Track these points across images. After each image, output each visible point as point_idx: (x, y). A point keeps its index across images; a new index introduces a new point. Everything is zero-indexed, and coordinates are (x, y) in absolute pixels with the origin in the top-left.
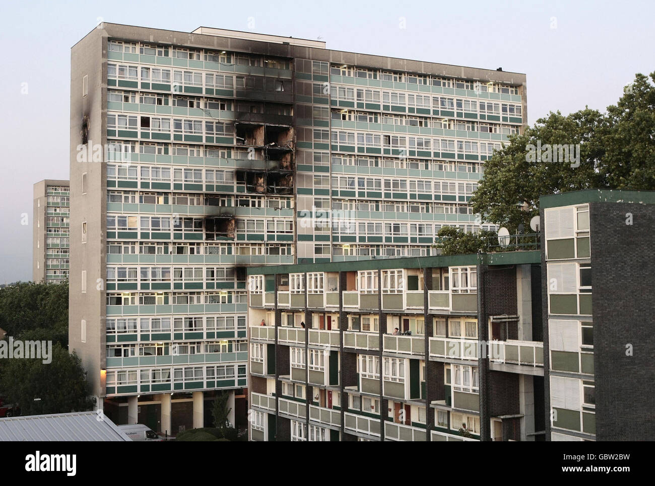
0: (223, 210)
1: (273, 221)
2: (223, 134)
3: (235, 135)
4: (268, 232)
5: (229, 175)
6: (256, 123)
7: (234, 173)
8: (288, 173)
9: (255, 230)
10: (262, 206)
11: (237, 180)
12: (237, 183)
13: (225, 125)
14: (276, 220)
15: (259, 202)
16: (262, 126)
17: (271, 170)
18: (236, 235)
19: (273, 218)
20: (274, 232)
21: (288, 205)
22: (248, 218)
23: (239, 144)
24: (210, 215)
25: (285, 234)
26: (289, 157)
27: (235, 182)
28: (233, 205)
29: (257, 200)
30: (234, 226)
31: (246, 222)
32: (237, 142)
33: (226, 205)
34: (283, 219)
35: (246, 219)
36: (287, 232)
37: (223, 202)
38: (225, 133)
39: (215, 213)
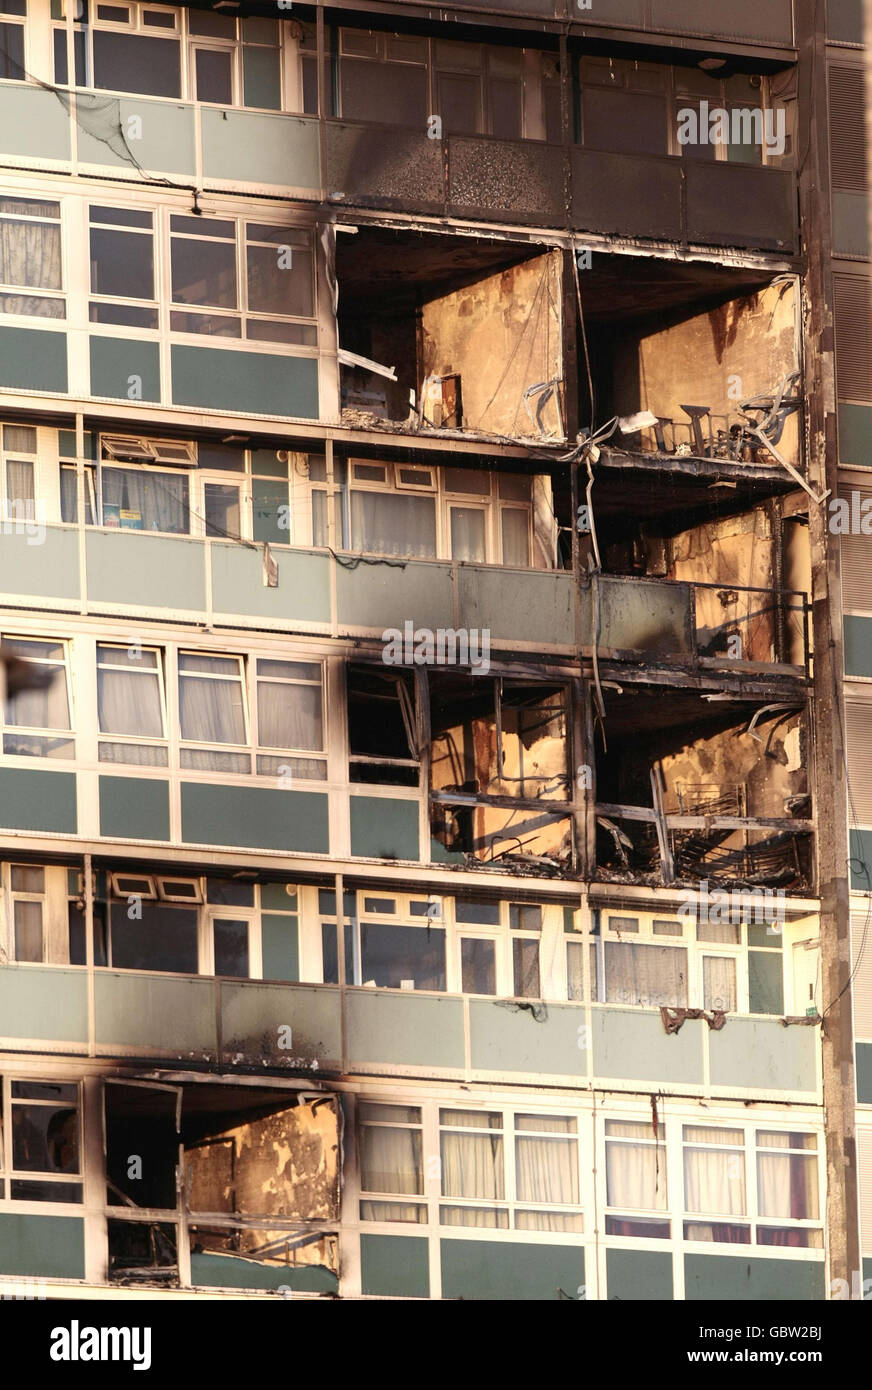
0: (242, 1013)
1: (656, 1125)
2: (232, 327)
3: (327, 333)
4: (614, 1226)
5: (288, 704)
6: (497, 232)
7: (327, 684)
8: (769, 688)
9: (510, 1202)
10: (553, 987)
11: (355, 747)
12: (358, 774)
13: (241, 242)
14: (674, 1114)
15: (525, 953)
16: (541, 250)
17: (628, 661)
18: (350, 1243)
19: (654, 1097)
20: (661, 1230)
21: (765, 992)
22: (452, 1097)
23: (364, 419)
24: (142, 1051)
25: (753, 1250)
26: (764, 548)
27: (339, 761)
28: (311, 969)
29: (501, 935)
30: (328, 1160)
31: (430, 1126)
32: (345, 401)
33: (256, 971)
34: (734, 1115)
35: (430, 1099)
36: (768, 1236)
37: (231, 941)
38: (243, 312)
39: (175, 1043)
